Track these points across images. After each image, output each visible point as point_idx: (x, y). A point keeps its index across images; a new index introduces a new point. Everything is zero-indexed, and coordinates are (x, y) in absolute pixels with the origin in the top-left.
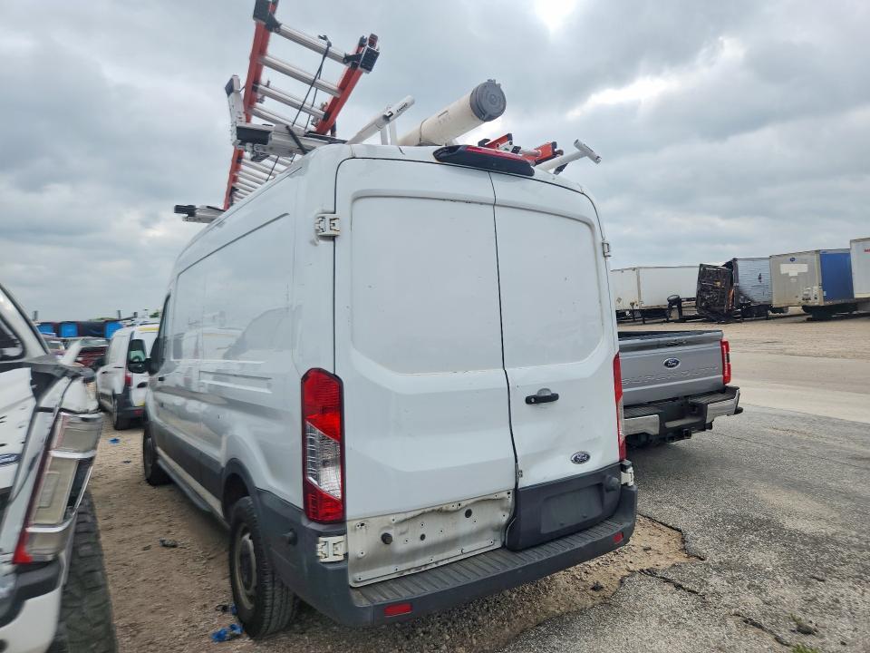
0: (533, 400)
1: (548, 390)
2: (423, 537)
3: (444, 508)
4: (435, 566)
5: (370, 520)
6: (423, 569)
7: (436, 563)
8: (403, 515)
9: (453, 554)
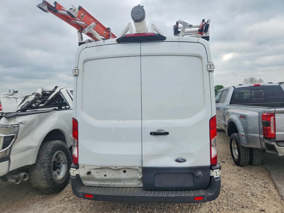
0: (153, 134)
1: (163, 130)
2: (105, 176)
3: (110, 167)
4: (113, 186)
5: (86, 166)
6: (108, 186)
7: (114, 185)
8: (95, 167)
9: (121, 184)
